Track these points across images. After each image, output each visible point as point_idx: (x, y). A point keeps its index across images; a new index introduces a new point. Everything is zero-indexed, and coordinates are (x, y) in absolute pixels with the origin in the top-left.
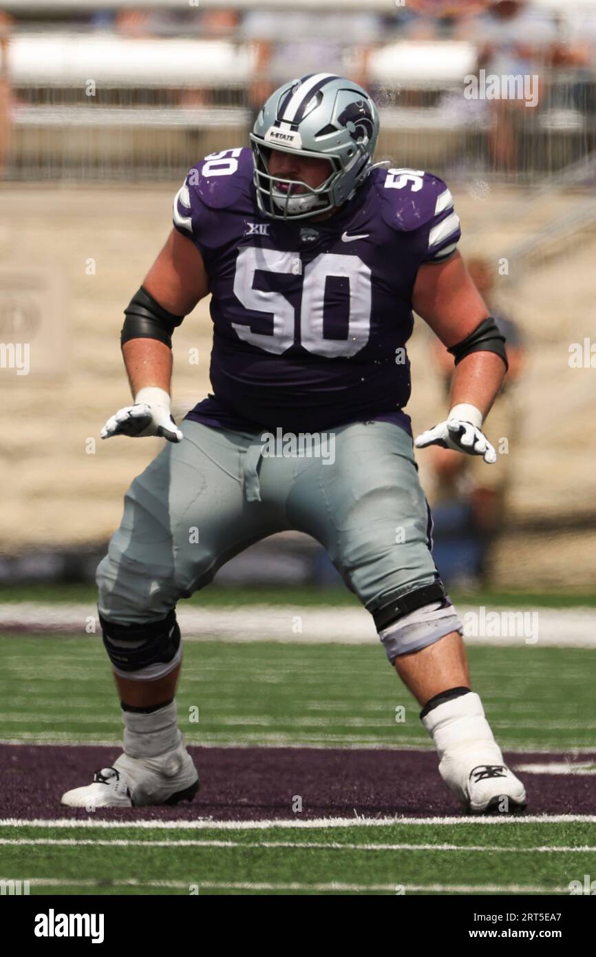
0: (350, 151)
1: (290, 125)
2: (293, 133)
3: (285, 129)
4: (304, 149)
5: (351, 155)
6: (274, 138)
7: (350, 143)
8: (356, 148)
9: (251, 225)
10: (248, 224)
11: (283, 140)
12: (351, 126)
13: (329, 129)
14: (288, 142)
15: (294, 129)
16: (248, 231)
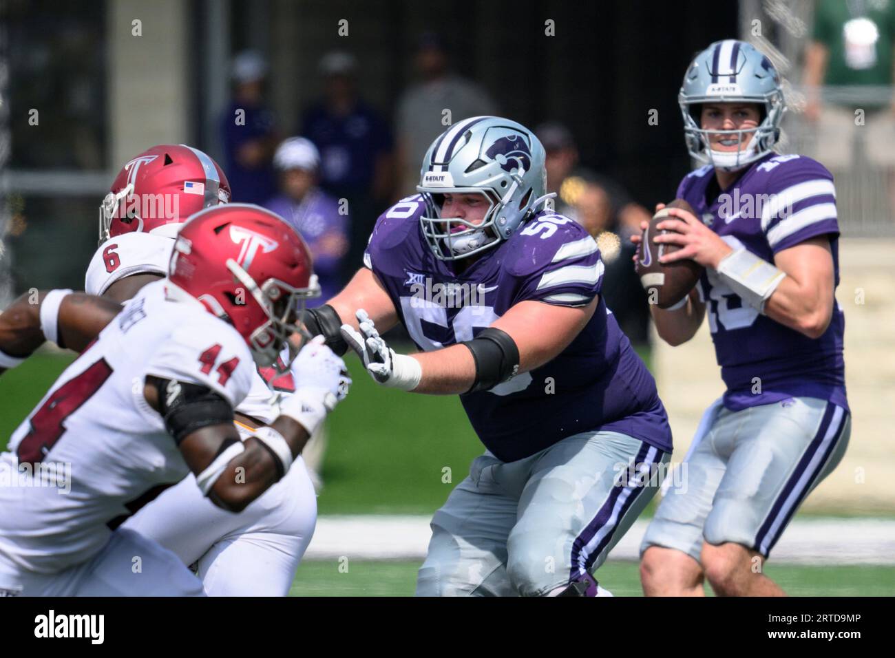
0: (504, 184)
1: (441, 167)
2: (444, 173)
3: (437, 169)
4: (456, 187)
5: (506, 187)
6: (429, 182)
7: (502, 175)
8: (511, 179)
9: (411, 274)
10: (408, 273)
11: (436, 182)
12: (502, 159)
13: (479, 163)
14: (439, 183)
15: (445, 169)
16: (408, 280)
